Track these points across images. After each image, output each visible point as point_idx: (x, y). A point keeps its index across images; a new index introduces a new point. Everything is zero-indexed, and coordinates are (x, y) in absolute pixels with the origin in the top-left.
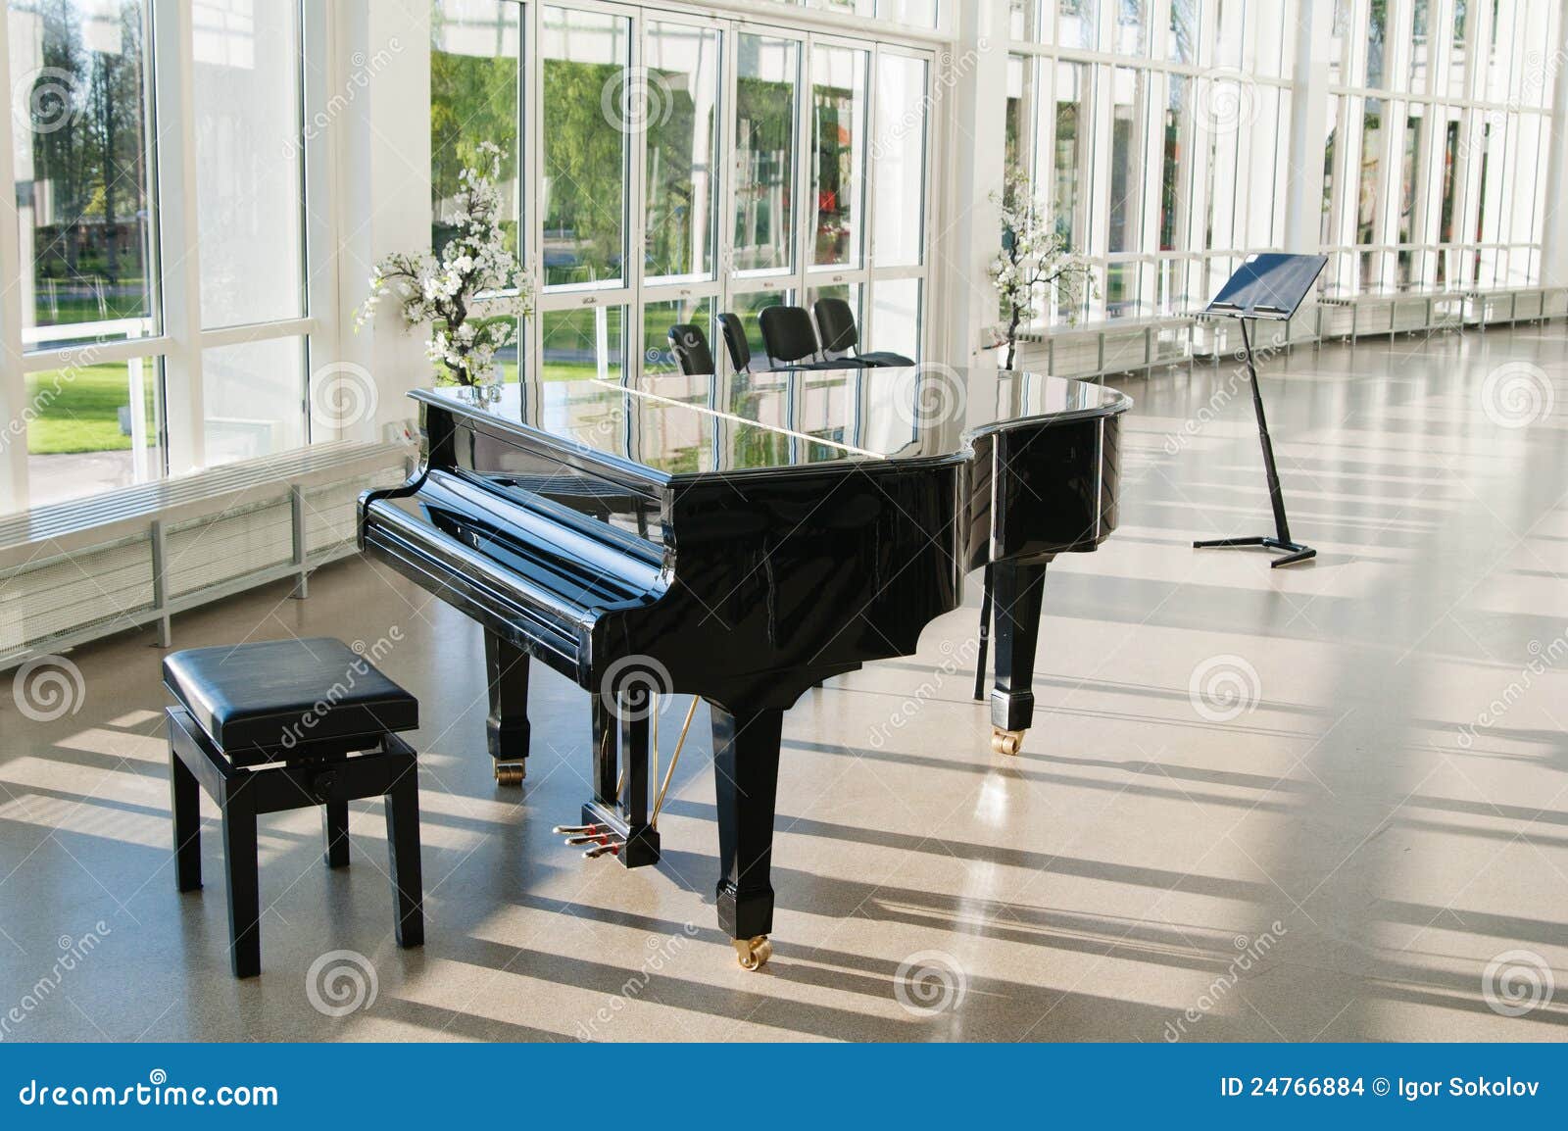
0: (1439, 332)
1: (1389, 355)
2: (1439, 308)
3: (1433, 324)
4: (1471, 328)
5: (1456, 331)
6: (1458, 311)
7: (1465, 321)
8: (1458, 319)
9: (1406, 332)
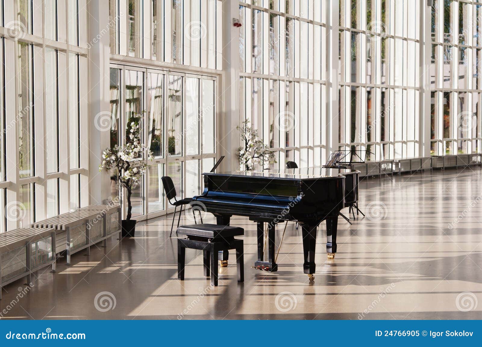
0: (383, 175)
1: (367, 183)
2: (383, 166)
3: (382, 173)
4: (395, 174)
5: (389, 175)
6: (390, 167)
7: (393, 171)
8: (391, 170)
9: (372, 176)
